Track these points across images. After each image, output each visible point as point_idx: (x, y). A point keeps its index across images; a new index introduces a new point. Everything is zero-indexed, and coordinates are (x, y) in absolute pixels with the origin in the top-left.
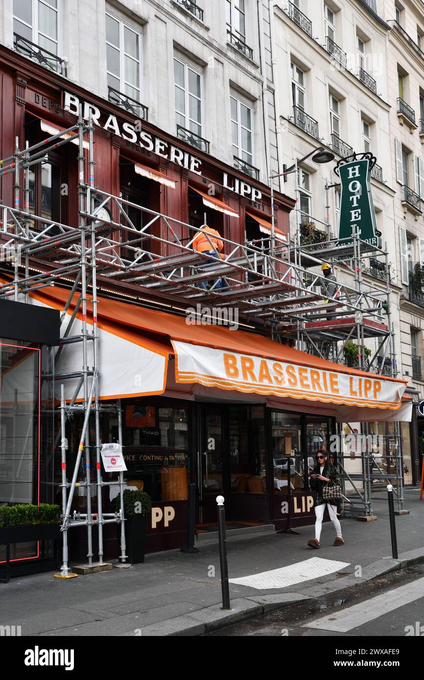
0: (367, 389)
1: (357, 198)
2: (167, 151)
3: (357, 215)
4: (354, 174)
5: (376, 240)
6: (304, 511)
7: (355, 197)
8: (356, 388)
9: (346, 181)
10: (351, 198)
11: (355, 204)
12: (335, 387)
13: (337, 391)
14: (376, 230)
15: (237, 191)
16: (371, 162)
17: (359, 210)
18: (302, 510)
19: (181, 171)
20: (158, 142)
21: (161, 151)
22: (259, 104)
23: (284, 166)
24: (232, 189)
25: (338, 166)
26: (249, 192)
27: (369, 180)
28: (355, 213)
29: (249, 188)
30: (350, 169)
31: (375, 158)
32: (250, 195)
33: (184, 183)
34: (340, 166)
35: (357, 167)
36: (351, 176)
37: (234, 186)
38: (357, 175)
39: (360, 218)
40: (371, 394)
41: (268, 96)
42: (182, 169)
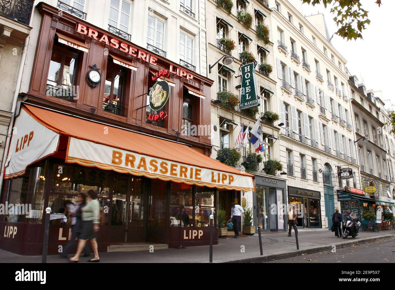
0: (223, 179)
1: (249, 81)
2: (137, 53)
3: (249, 89)
4: (247, 70)
5: (257, 101)
6: (190, 238)
7: (248, 81)
8: (216, 178)
9: (244, 73)
10: (246, 81)
11: (248, 84)
12: (198, 176)
13: (200, 179)
14: (257, 96)
15: (178, 74)
16: (255, 64)
17: (250, 87)
18: (189, 238)
19: (146, 64)
20: (131, 49)
21: (133, 53)
22: (197, 37)
23: (209, 65)
24: (175, 73)
25: (241, 66)
26: (185, 75)
27: (254, 72)
28: (248, 88)
29: (185, 73)
30: (246, 68)
31: (257, 62)
32: (186, 77)
33: (146, 69)
34: (242, 67)
35: (249, 67)
36: (246, 71)
37: (176, 71)
38: (249, 70)
39: (250, 91)
40: (226, 182)
41: (203, 34)
42: (146, 62)
